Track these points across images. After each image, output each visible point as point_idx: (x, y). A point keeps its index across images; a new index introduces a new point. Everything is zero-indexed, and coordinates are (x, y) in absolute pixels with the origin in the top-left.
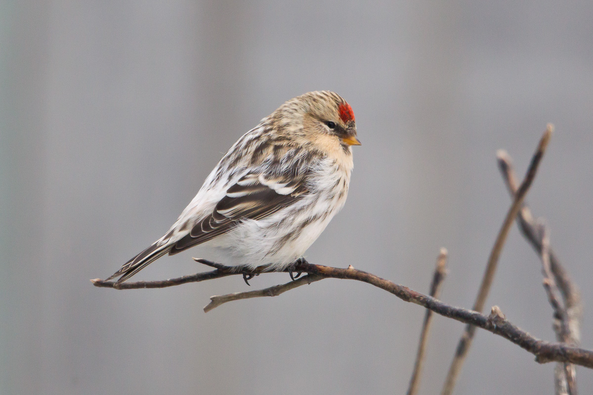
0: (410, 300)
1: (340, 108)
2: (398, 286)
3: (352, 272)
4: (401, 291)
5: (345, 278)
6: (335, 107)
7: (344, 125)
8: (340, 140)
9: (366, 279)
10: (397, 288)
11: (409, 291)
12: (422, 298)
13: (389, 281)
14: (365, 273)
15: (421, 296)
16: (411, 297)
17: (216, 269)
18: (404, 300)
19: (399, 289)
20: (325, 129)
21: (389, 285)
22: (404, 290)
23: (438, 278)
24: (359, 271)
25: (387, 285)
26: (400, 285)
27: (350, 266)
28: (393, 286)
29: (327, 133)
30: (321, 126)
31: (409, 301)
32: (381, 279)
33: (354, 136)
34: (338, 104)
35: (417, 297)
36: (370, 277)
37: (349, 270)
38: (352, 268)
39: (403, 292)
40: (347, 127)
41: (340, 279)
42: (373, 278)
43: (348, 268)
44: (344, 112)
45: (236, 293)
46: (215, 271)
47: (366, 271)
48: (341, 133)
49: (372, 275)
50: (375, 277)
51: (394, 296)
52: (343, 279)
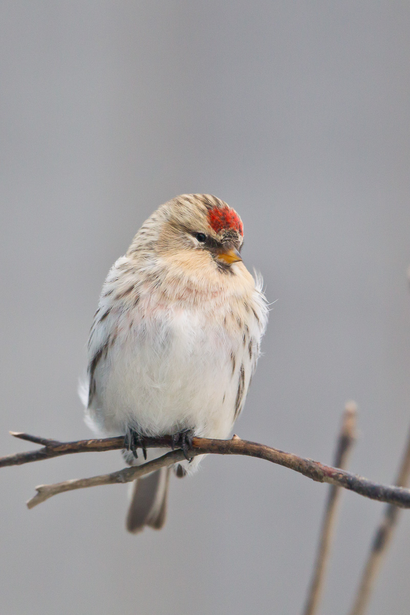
0: (323, 479)
1: (210, 213)
2: (306, 461)
3: (239, 444)
4: (311, 468)
5: (228, 453)
6: (203, 211)
7: (215, 235)
8: (214, 257)
9: (259, 453)
10: (304, 463)
11: (322, 467)
12: (341, 476)
13: (293, 454)
14: (256, 444)
15: (340, 474)
16: (325, 475)
17: (43, 447)
18: (314, 480)
19: (307, 465)
20: (191, 242)
21: (293, 460)
22: (314, 466)
23: (344, 443)
24: (248, 443)
25: (290, 460)
26: (308, 459)
27: (234, 435)
28: (298, 461)
29: (193, 247)
30: (186, 237)
31: (322, 482)
32: (281, 452)
33: (232, 249)
34: (208, 208)
35: (334, 474)
36: (264, 450)
37: (234, 442)
38: (237, 438)
39: (314, 468)
40: (222, 237)
41: (222, 455)
42: (269, 452)
43: (233, 439)
44: (217, 218)
45: (71, 481)
46: (42, 450)
47: (258, 442)
48: (213, 247)
49: (267, 447)
50: (272, 450)
51: (300, 474)
52: (225, 455)
